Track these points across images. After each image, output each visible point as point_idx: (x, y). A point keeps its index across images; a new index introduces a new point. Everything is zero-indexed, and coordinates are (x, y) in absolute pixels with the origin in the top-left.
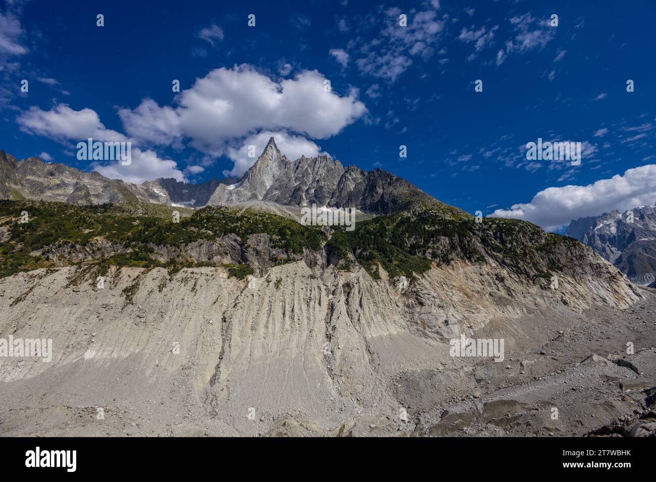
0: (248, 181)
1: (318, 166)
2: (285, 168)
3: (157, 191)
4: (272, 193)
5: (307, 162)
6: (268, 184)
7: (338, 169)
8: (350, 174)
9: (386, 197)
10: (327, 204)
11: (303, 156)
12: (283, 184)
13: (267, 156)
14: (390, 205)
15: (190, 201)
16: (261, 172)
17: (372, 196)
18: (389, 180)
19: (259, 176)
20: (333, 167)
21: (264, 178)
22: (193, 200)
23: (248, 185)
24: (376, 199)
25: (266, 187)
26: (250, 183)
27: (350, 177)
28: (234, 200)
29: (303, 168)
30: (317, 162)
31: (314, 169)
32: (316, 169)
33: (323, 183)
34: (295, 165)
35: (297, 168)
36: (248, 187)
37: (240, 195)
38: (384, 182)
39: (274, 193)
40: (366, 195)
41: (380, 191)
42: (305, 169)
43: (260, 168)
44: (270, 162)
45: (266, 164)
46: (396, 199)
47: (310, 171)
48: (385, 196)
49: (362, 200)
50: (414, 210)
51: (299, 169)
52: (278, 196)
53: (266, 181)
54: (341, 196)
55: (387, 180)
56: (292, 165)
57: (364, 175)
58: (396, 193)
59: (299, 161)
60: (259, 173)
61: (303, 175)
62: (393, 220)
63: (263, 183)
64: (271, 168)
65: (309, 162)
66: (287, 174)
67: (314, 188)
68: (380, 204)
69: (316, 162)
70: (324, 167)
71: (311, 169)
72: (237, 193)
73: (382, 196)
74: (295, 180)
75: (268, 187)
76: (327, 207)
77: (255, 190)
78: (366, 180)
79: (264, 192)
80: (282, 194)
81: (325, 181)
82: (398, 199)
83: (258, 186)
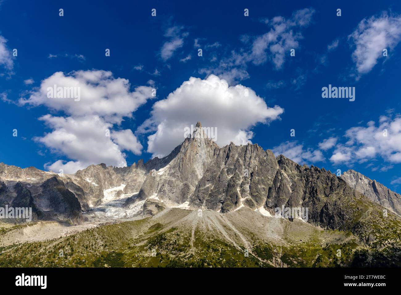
0: (179, 170)
1: (249, 156)
2: (214, 154)
3: (90, 180)
4: (205, 185)
5: (237, 150)
6: (200, 173)
7: (271, 160)
8: (285, 170)
9: (330, 208)
10: (264, 203)
11: (232, 143)
12: (216, 176)
13: (195, 143)
14: (337, 219)
15: (120, 185)
16: (192, 161)
17: (314, 203)
18: (330, 183)
19: (189, 165)
20: (265, 158)
21: (195, 166)
22: (122, 185)
23: (179, 175)
24: (319, 207)
25: (197, 176)
26: (181, 173)
27: (285, 175)
28: (167, 191)
29: (233, 158)
30: (248, 152)
31: (245, 160)
32: (247, 159)
33: (257, 178)
34: (225, 152)
35: (228, 157)
36: (180, 177)
37: (172, 185)
38: (324, 185)
39: (207, 186)
40: (307, 200)
41: (322, 196)
42: (235, 158)
43: (190, 156)
44: (199, 149)
45: (195, 152)
46: (342, 213)
47: (241, 162)
48: (329, 206)
49: (302, 204)
50: (367, 237)
51: (230, 159)
52: (211, 190)
53: (196, 169)
54: (279, 197)
55: (328, 184)
56: (221, 152)
57: (300, 172)
58: (341, 205)
59: (228, 147)
60: (189, 161)
61: (235, 166)
62: (347, 254)
63: (193, 172)
64: (200, 156)
65: (239, 150)
66: (217, 163)
67: (248, 183)
68: (324, 215)
69: (246, 151)
70: (255, 158)
71: (242, 159)
72: (168, 184)
73: (326, 206)
74: (228, 172)
75: (200, 177)
76: (265, 207)
77: (186, 179)
78: (303, 179)
79: (197, 183)
80: (215, 188)
81: (258, 176)
82: (344, 213)
83: (189, 176)
